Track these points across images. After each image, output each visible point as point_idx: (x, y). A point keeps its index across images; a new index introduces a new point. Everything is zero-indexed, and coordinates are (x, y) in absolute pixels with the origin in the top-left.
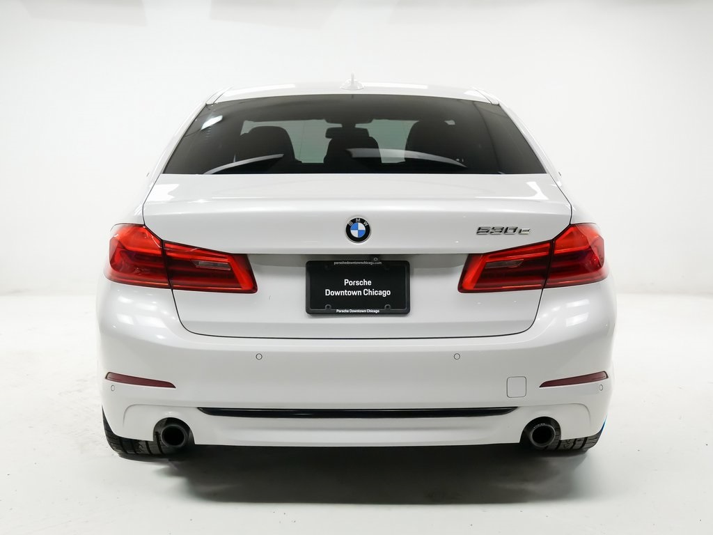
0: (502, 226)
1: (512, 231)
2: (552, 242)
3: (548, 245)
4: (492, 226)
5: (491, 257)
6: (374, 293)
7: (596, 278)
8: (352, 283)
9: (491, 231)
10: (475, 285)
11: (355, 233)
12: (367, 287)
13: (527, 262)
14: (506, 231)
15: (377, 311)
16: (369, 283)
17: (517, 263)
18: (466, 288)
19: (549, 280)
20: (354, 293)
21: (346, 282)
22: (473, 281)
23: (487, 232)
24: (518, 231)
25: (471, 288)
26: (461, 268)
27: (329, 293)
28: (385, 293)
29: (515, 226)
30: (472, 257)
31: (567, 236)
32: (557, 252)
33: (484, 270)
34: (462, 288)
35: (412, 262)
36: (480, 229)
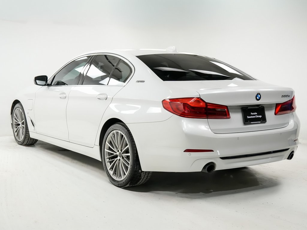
6: (258, 116)
8: (253, 114)
11: (258, 98)
12: (256, 115)
15: (260, 122)
16: (256, 114)
18: (276, 114)
20: (254, 117)
21: (251, 113)
27: (248, 117)
28: (260, 116)
30: (277, 105)
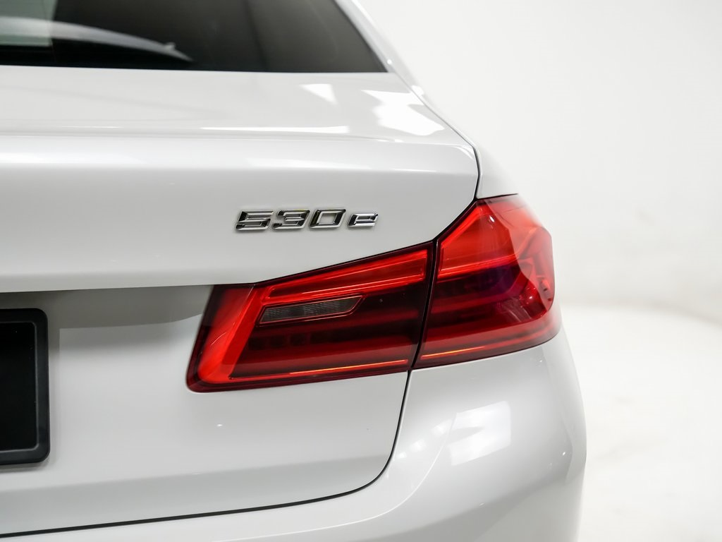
0: (303, 206)
1: (330, 220)
2: (431, 247)
3: (423, 254)
4: (277, 209)
5: (273, 294)
7: (533, 336)
9: (274, 220)
10: (231, 368)
13: (370, 302)
14: (314, 222)
17: (343, 305)
18: (210, 377)
19: (427, 345)
22: (227, 359)
23: (265, 224)
24: (345, 219)
25: (225, 378)
26: (194, 322)
29: (337, 205)
30: (222, 295)
31: (468, 231)
32: (446, 271)
33: (258, 328)
34: (197, 380)
35: (53, 313)
36: (243, 215)
